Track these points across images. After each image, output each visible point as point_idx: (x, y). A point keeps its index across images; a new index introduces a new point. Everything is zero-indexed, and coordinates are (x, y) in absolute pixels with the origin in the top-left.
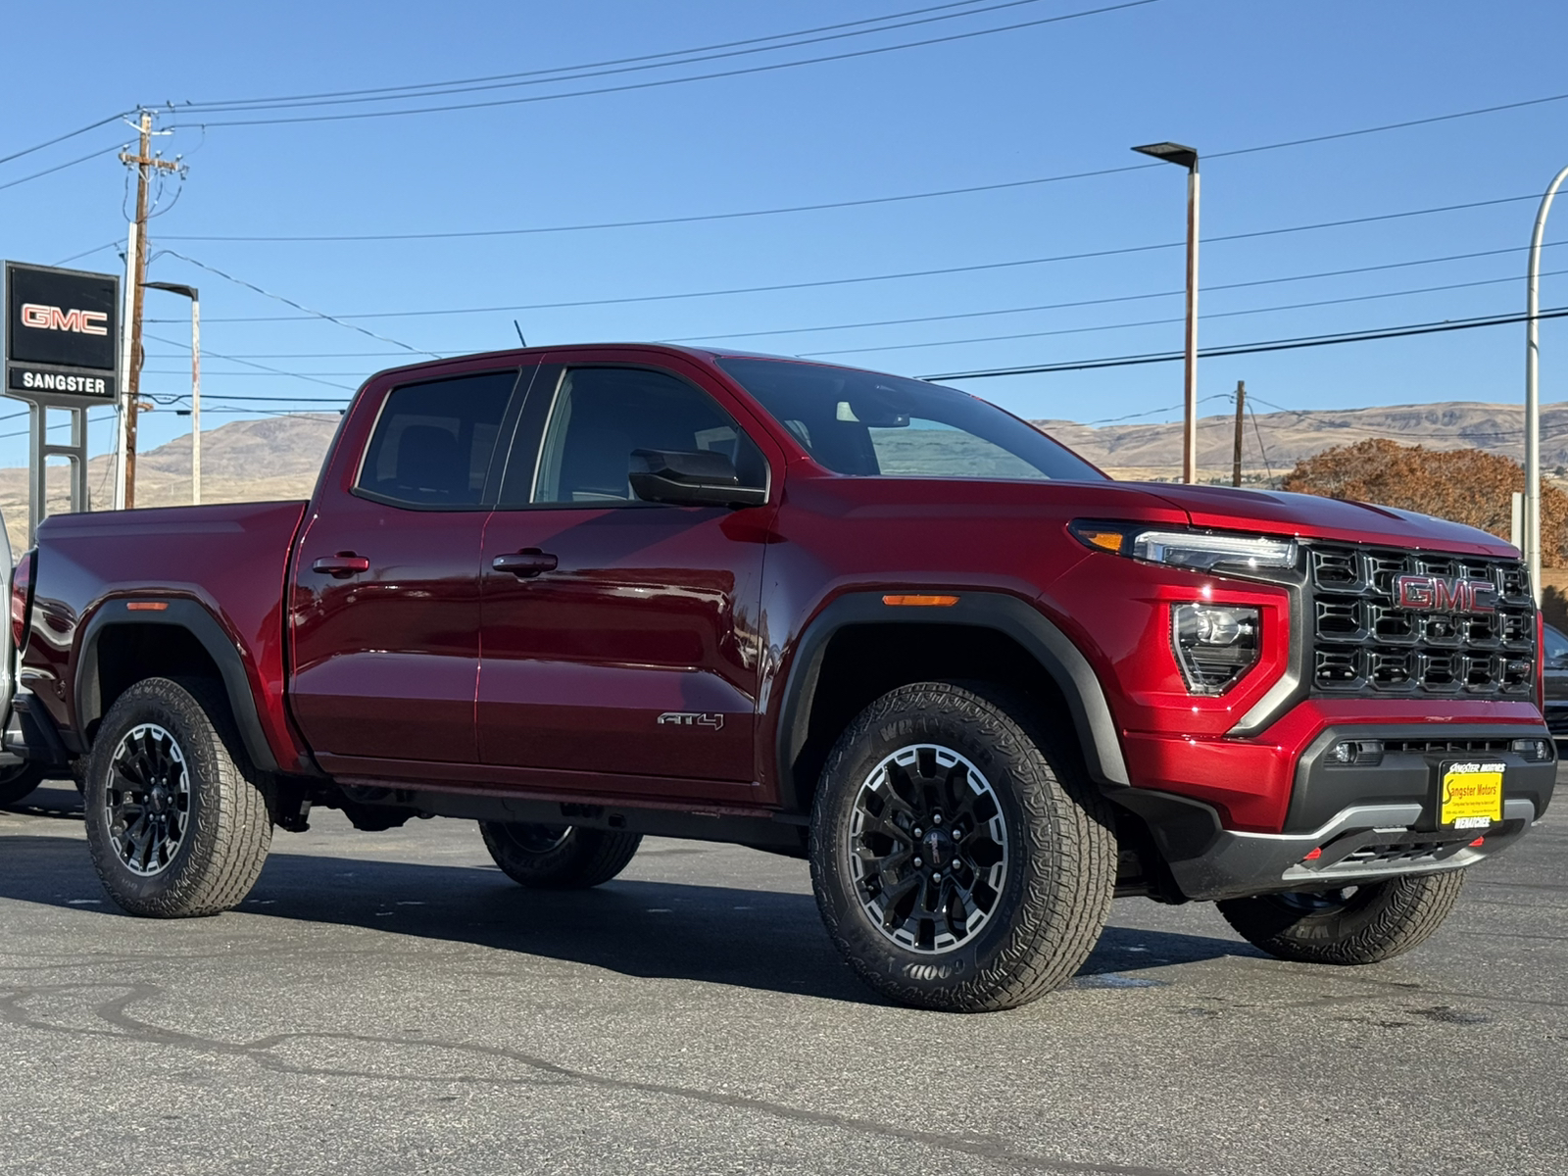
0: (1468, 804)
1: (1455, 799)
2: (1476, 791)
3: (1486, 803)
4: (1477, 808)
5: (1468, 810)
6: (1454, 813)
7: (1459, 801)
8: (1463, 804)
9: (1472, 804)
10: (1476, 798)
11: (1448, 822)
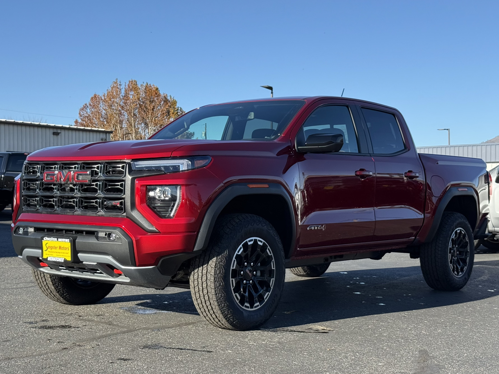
0: (54, 252)
1: (49, 250)
2: (58, 248)
3: (63, 253)
4: (58, 254)
5: (55, 254)
6: (48, 255)
7: (51, 251)
8: (52, 252)
9: (57, 252)
10: (58, 250)
11: (46, 258)
